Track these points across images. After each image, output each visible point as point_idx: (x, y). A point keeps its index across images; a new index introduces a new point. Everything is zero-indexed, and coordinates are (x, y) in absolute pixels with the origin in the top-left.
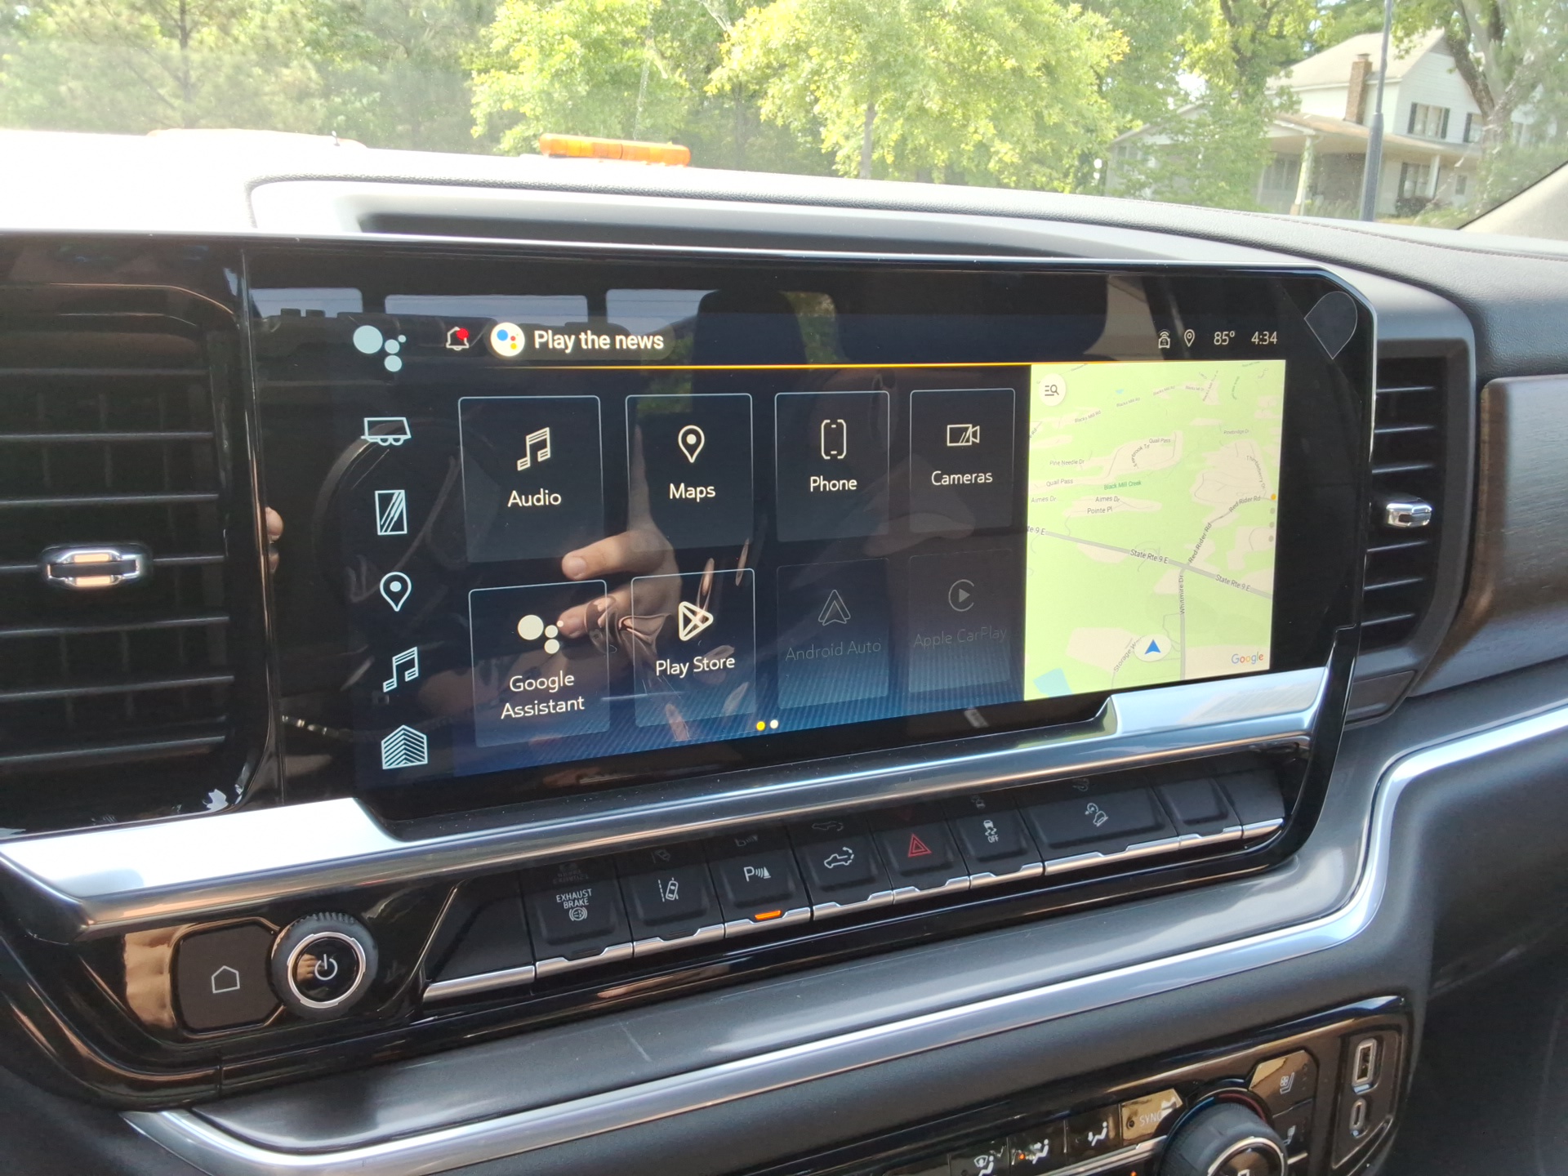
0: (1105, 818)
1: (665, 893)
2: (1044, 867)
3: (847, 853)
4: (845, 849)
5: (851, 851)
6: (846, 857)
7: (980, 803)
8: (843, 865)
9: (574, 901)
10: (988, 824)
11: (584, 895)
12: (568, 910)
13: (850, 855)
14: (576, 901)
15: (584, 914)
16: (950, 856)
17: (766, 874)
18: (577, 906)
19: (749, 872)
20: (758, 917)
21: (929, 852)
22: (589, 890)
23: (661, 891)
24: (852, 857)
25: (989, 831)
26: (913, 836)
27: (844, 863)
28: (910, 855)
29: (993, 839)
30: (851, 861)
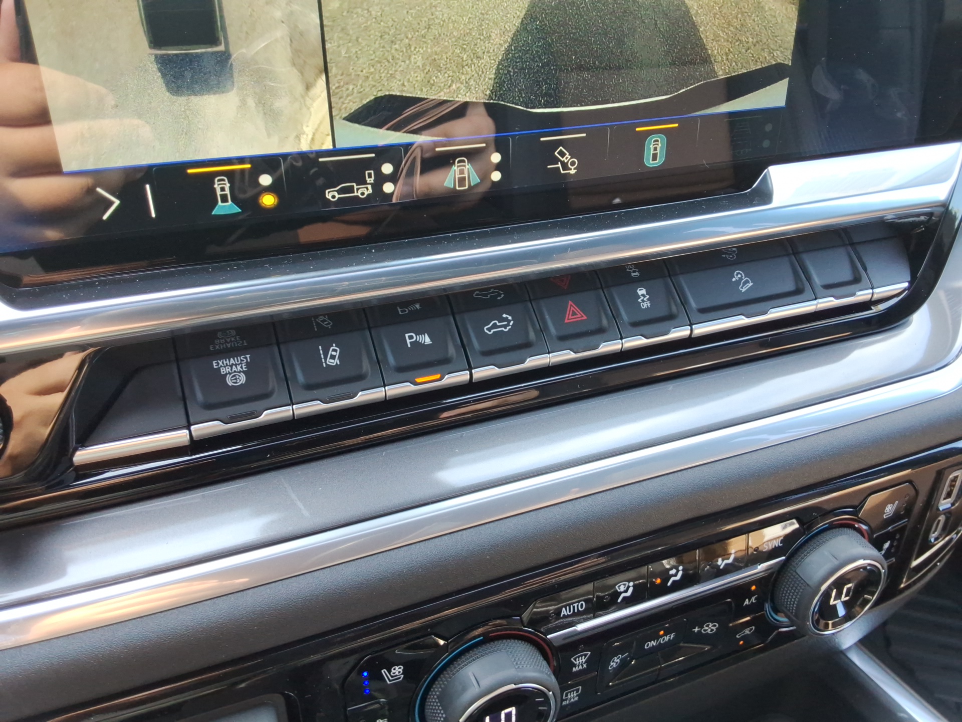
0: (751, 284)
1: (326, 359)
2: (692, 330)
3: (506, 319)
4: (504, 316)
5: (510, 318)
6: (506, 323)
7: (634, 272)
8: (502, 330)
9: (231, 366)
10: (642, 292)
11: (242, 360)
12: (226, 374)
13: (509, 321)
14: (234, 367)
15: (242, 379)
16: (605, 322)
17: (427, 340)
18: (235, 372)
19: (410, 338)
20: (419, 380)
21: (585, 318)
22: (248, 356)
23: (322, 356)
24: (511, 323)
25: (642, 298)
26: (570, 302)
27: (503, 329)
28: (566, 321)
29: (646, 305)
30: (510, 327)
